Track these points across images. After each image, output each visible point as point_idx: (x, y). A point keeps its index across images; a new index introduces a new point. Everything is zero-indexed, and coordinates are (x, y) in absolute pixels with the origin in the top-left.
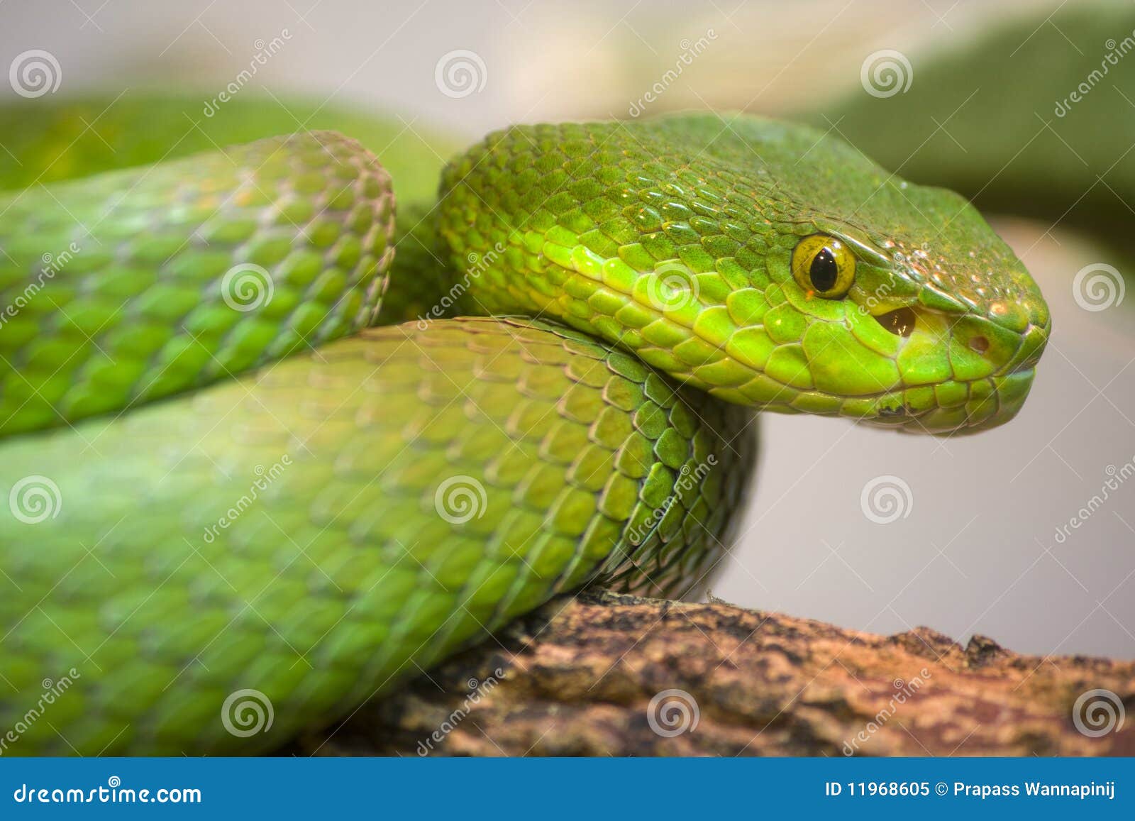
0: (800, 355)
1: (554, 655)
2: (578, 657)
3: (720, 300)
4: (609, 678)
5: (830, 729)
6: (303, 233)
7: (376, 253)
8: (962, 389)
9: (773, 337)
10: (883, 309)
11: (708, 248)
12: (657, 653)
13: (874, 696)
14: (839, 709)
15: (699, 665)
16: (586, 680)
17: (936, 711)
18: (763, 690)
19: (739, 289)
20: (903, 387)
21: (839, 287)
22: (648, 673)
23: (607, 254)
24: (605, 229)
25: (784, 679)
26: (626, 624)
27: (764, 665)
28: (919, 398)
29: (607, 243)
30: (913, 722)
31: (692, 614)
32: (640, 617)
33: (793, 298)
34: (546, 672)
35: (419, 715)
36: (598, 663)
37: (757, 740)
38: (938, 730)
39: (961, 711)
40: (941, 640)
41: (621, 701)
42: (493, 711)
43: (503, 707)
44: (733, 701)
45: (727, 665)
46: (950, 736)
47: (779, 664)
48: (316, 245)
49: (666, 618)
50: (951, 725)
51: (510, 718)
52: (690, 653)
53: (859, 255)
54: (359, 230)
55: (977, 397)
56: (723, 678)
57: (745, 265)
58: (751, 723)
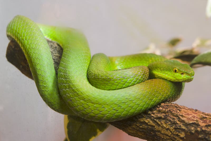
0: (175, 77)
1: (161, 108)
2: (163, 109)
3: (168, 74)
4: (164, 111)
5: (181, 118)
6: (142, 74)
7: (147, 75)
8: (188, 79)
9: (173, 76)
10: (181, 73)
11: (166, 70)
12: (169, 109)
13: (186, 114)
14: (182, 116)
15: (172, 111)
16: (163, 111)
17: (190, 116)
18: (176, 113)
19: (169, 73)
20: (183, 79)
21: (177, 72)
22: (168, 111)
23: (158, 72)
24: (158, 70)
25: (178, 113)
26: (168, 106)
27: (177, 111)
28: (185, 80)
29: (158, 71)
30: (188, 117)
31: (173, 105)
32: (169, 105)
33: (174, 73)
34: (160, 110)
35: (150, 112)
36: (164, 110)
37: (175, 118)
38: (190, 118)
39: (192, 117)
40: (193, 109)
41: (165, 113)
42: (155, 113)
43: (156, 112)
44: (174, 114)
45: (174, 111)
46: (191, 119)
47: (178, 111)
48: (143, 75)
49: (171, 105)
50: (191, 118)
51: (157, 113)
52: (172, 109)
53: (178, 69)
54: (146, 74)
55: (189, 79)
56: (173, 112)
57: (169, 71)
58: (175, 116)
